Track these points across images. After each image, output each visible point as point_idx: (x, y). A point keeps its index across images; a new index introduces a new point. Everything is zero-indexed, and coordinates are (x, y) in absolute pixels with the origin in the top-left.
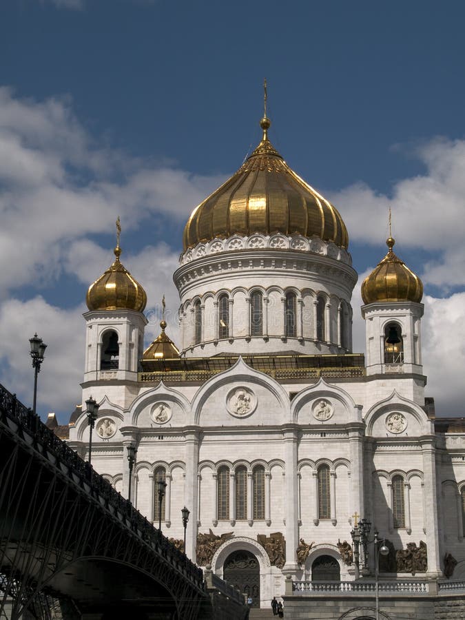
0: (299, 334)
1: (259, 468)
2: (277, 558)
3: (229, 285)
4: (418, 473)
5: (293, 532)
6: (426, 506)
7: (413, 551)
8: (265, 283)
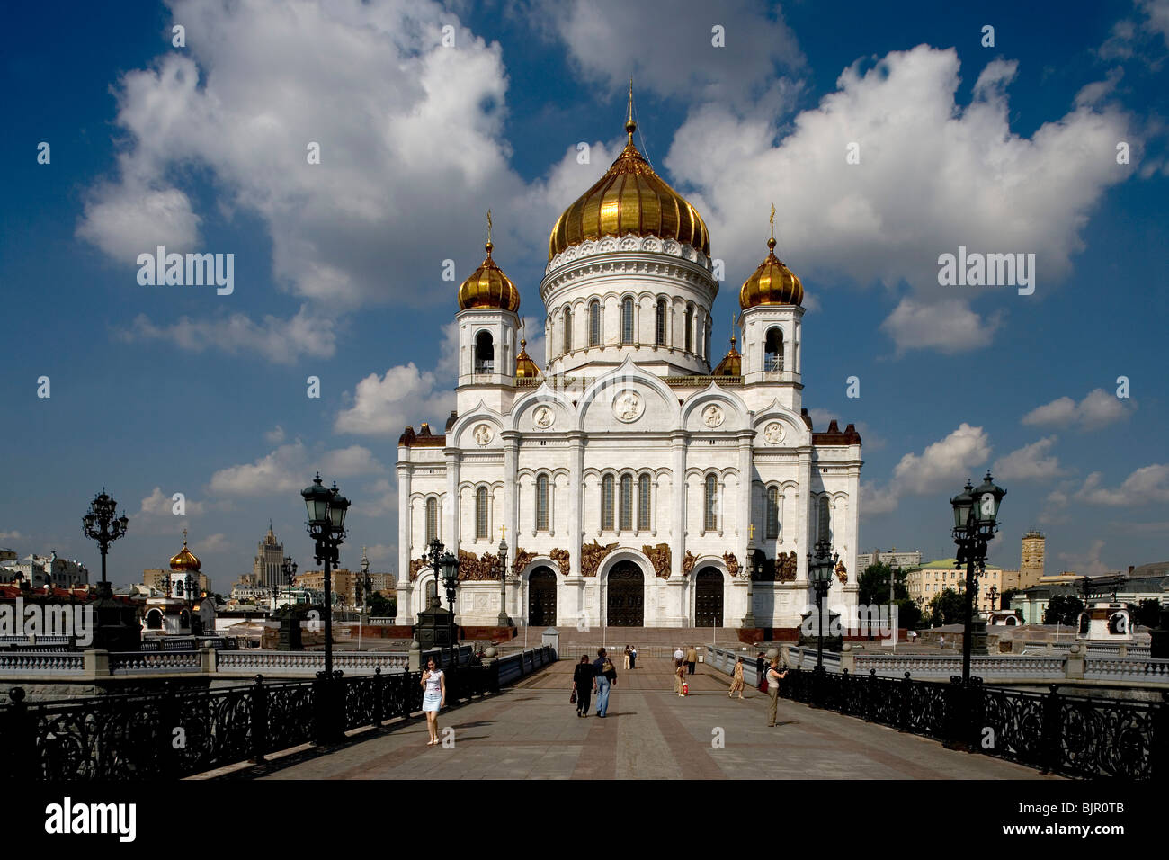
0: (669, 343)
1: (645, 477)
2: (663, 569)
3: (601, 290)
4: (793, 484)
5: (679, 544)
6: (800, 517)
7: (785, 560)
8: (637, 288)
